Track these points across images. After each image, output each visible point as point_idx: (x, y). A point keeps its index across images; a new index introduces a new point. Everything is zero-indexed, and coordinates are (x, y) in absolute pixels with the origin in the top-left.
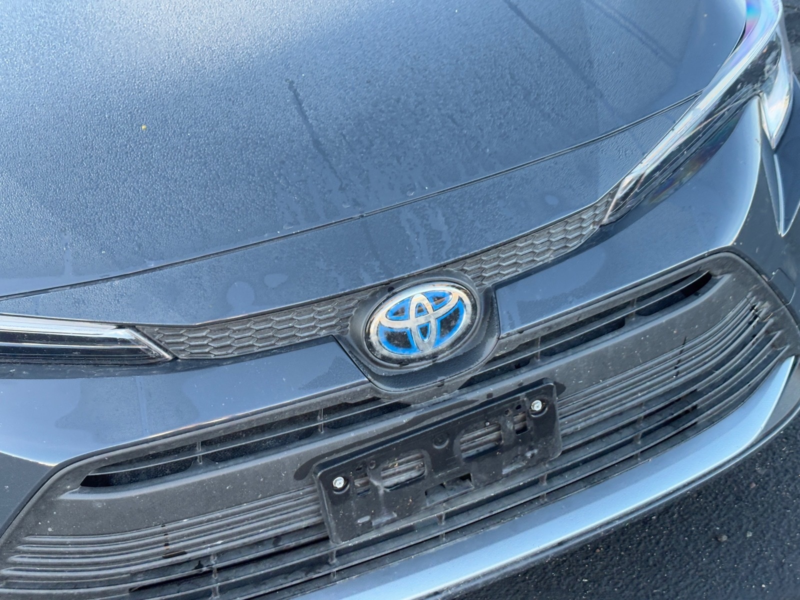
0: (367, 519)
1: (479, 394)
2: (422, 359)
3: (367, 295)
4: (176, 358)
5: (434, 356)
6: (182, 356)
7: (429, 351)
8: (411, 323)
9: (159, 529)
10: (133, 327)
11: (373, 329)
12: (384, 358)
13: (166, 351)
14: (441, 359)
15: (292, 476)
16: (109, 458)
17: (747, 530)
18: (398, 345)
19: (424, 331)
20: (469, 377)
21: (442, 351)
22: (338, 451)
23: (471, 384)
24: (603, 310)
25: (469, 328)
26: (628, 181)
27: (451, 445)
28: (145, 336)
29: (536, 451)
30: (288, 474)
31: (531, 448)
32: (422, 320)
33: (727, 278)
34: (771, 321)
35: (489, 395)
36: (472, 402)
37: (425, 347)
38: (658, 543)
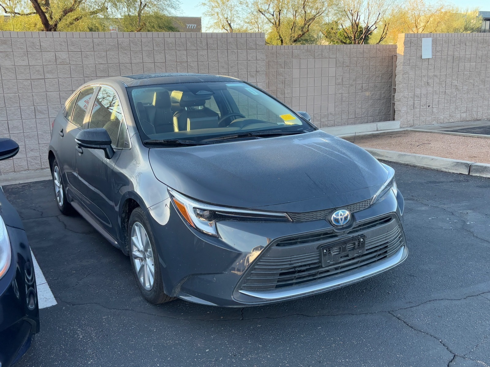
0: (329, 261)
1: (351, 235)
2: (341, 226)
3: (330, 211)
4: (293, 221)
5: (343, 226)
6: (294, 221)
7: (342, 224)
8: (340, 217)
9: (290, 257)
10: (287, 213)
11: (332, 219)
12: (334, 224)
13: (292, 219)
14: (344, 226)
15: (316, 248)
16: (284, 238)
17: (394, 291)
18: (336, 222)
19: (341, 219)
20: (349, 231)
21: (344, 225)
22: (325, 244)
23: (349, 233)
24: (374, 220)
25: (349, 220)
26: (375, 196)
27: (346, 246)
28: (288, 215)
29: (361, 251)
30: (315, 248)
31: (360, 250)
32: (341, 217)
33: (394, 219)
34: (400, 234)
35: (353, 236)
36: (350, 237)
37: (342, 223)
38: (375, 294)
